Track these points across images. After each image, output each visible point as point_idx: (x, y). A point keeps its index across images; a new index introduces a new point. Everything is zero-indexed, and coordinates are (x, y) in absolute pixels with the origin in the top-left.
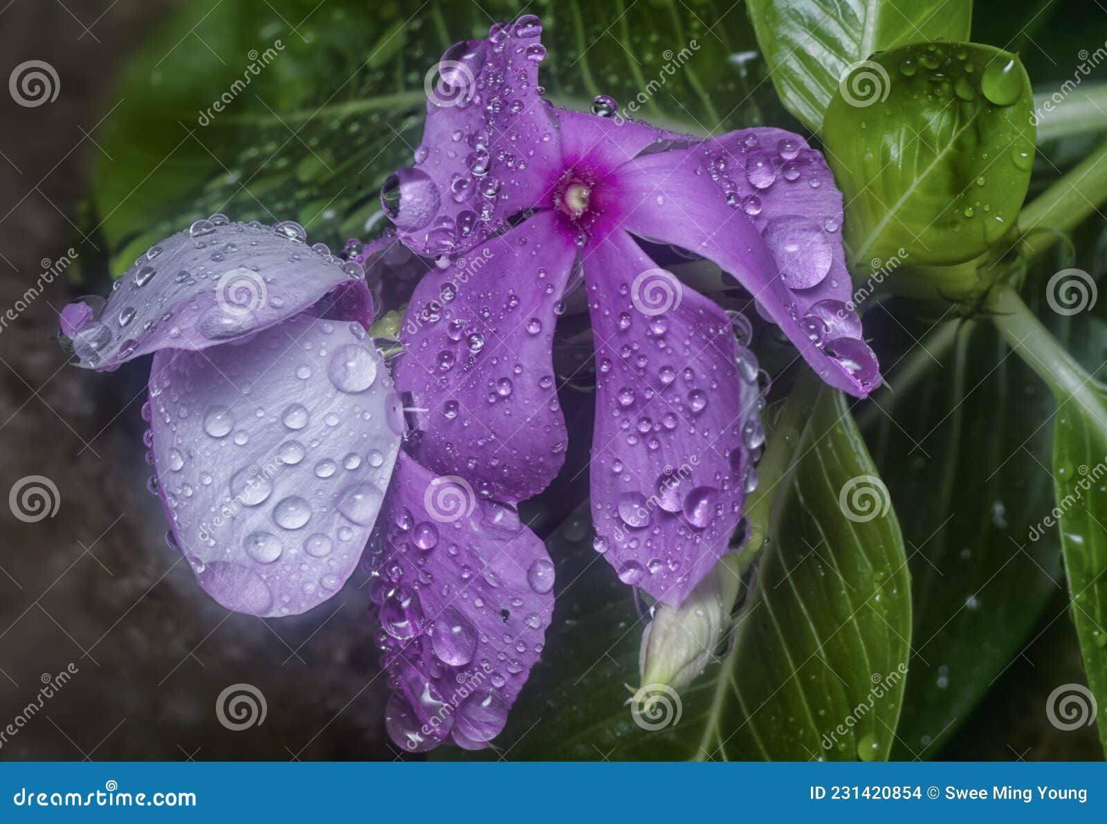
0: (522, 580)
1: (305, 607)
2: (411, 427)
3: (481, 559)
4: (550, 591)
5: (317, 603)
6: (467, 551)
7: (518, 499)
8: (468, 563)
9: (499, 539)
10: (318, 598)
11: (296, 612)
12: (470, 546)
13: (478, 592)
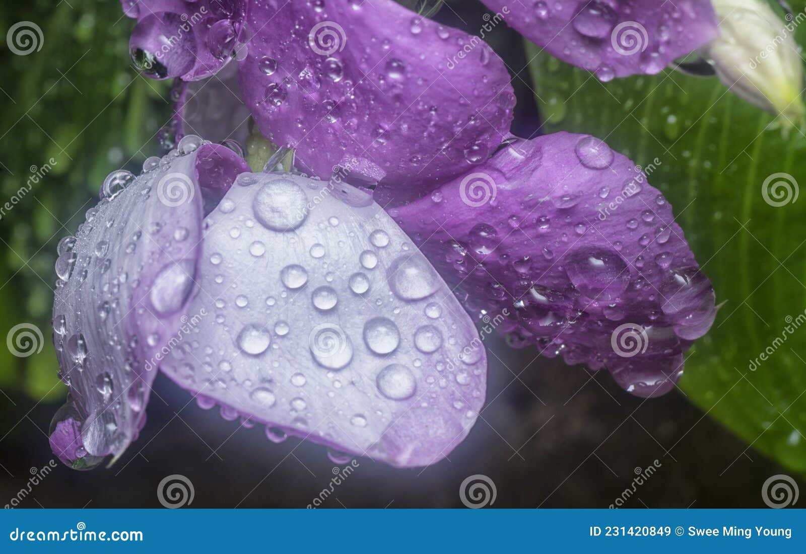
0: (587, 174)
1: (480, 394)
2: (372, 187)
3: (542, 200)
4: (613, 155)
5: (483, 380)
6: (525, 209)
7: (506, 129)
8: (536, 216)
9: (533, 171)
10: (478, 376)
11: (480, 405)
12: (521, 203)
13: (569, 224)
